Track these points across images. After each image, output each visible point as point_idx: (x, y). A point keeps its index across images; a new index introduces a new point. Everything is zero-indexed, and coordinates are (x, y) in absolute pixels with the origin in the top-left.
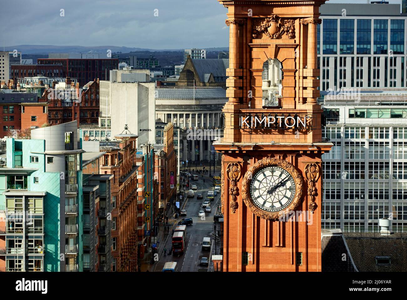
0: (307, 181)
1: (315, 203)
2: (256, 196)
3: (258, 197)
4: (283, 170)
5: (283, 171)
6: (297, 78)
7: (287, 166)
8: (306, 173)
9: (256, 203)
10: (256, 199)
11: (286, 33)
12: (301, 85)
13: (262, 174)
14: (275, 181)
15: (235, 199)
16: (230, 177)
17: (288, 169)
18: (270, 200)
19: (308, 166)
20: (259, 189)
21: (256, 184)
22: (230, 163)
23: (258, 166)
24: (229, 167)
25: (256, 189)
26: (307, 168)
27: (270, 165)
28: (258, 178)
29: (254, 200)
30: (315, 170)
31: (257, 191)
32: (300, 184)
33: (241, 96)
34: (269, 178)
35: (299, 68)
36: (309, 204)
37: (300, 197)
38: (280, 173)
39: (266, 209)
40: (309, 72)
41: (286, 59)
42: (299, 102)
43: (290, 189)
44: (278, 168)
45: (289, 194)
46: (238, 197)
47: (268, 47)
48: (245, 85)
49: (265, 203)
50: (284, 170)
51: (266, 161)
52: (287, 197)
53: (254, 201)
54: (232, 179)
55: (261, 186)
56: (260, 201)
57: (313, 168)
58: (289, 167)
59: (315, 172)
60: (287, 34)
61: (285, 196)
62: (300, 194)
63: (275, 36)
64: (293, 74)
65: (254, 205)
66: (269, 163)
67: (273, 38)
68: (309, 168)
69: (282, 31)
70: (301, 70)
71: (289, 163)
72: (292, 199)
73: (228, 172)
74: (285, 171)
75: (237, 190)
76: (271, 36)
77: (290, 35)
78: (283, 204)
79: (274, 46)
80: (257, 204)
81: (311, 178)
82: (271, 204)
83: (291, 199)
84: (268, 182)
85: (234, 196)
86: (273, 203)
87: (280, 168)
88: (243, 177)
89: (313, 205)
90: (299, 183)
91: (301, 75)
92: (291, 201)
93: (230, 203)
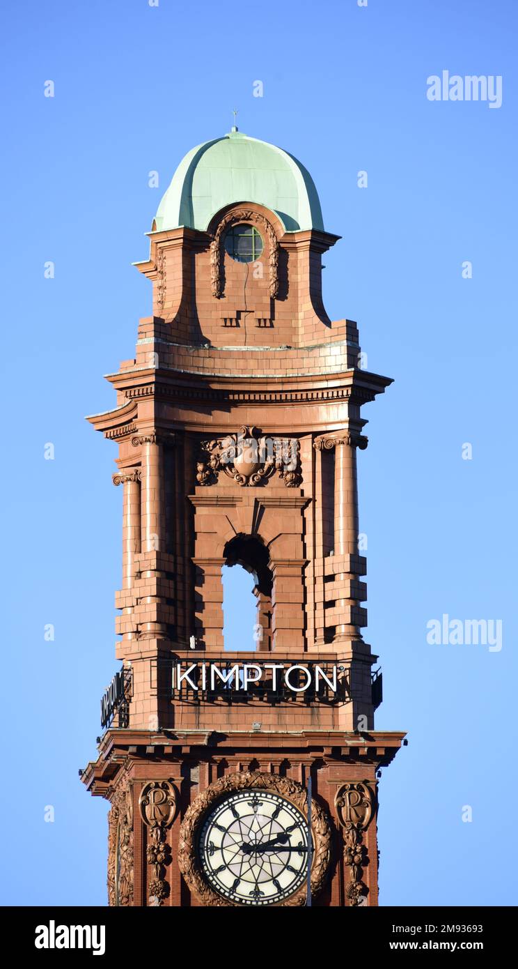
0: (341, 828)
1: (364, 885)
2: (215, 867)
3: (221, 869)
4: (280, 801)
5: (282, 803)
6: (309, 582)
7: (292, 790)
8: (339, 808)
9: (214, 883)
10: (216, 872)
11: (278, 473)
12: (319, 598)
13: (229, 812)
14: (261, 829)
15: (162, 874)
16: (148, 817)
17: (293, 796)
18: (249, 876)
19: (343, 790)
20: (222, 848)
21: (215, 836)
22: (148, 782)
23: (219, 789)
24: (145, 793)
25: (213, 849)
26: (340, 794)
27: (249, 788)
28: (220, 822)
29: (210, 875)
30: (361, 800)
31: (218, 854)
32: (324, 835)
33: (172, 621)
34: (247, 821)
35: (314, 558)
36: (347, 886)
37: (325, 866)
38: (274, 808)
39: (241, 900)
40: (340, 561)
41: (281, 534)
42: (315, 641)
43: (300, 849)
44: (269, 796)
45: (297, 860)
46: (170, 868)
47: (234, 506)
48: (180, 596)
49: (236, 883)
50: (284, 800)
51: (240, 777)
52: (292, 870)
53: (211, 878)
54: (153, 823)
55: (228, 841)
56: (226, 879)
57: (356, 794)
58: (297, 791)
59: (361, 803)
60: (282, 475)
61: (287, 867)
62: (325, 858)
63: (253, 480)
64: (298, 571)
65: (209, 887)
66: (247, 781)
67: (246, 484)
68: (347, 794)
69: (269, 469)
70: (319, 561)
71: (296, 783)
72: (305, 874)
73: (143, 806)
74: (285, 803)
75: (168, 849)
76: (242, 479)
77: (289, 477)
78: (283, 886)
79: (252, 503)
80: (218, 887)
81: (351, 821)
82: (252, 887)
83: (302, 875)
84: (245, 830)
85: (159, 866)
86: (257, 883)
87: (273, 795)
88: (182, 818)
89: (359, 888)
90: (322, 832)
91: (319, 572)
92: (302, 879)
93: (150, 883)
